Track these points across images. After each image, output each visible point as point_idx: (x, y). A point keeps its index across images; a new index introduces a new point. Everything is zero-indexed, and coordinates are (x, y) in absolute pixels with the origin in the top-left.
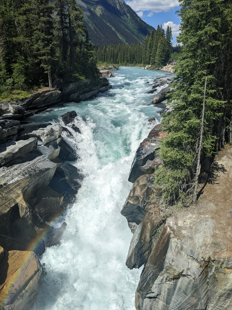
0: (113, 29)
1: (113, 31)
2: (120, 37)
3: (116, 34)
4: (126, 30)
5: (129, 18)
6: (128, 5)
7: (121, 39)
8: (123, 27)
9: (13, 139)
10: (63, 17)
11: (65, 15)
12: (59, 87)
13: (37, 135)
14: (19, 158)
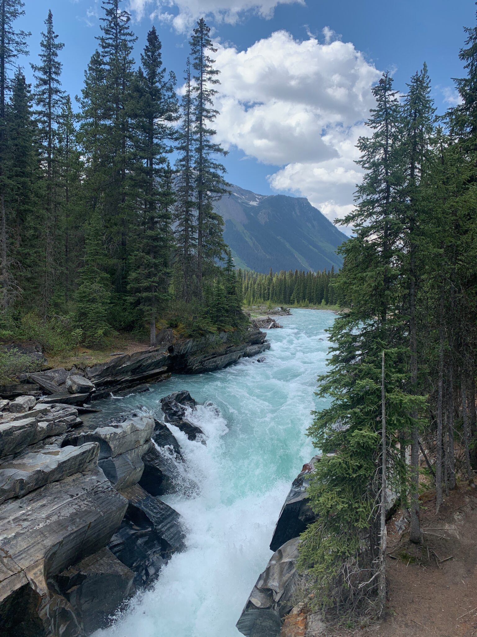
0: (288, 246)
1: (287, 249)
3: (292, 254)
4: (311, 247)
5: (316, 228)
7: (301, 262)
8: (306, 242)
9: (56, 442)
10: (190, 229)
11: (192, 227)
12: (168, 345)
13: (102, 436)
14: (57, 483)
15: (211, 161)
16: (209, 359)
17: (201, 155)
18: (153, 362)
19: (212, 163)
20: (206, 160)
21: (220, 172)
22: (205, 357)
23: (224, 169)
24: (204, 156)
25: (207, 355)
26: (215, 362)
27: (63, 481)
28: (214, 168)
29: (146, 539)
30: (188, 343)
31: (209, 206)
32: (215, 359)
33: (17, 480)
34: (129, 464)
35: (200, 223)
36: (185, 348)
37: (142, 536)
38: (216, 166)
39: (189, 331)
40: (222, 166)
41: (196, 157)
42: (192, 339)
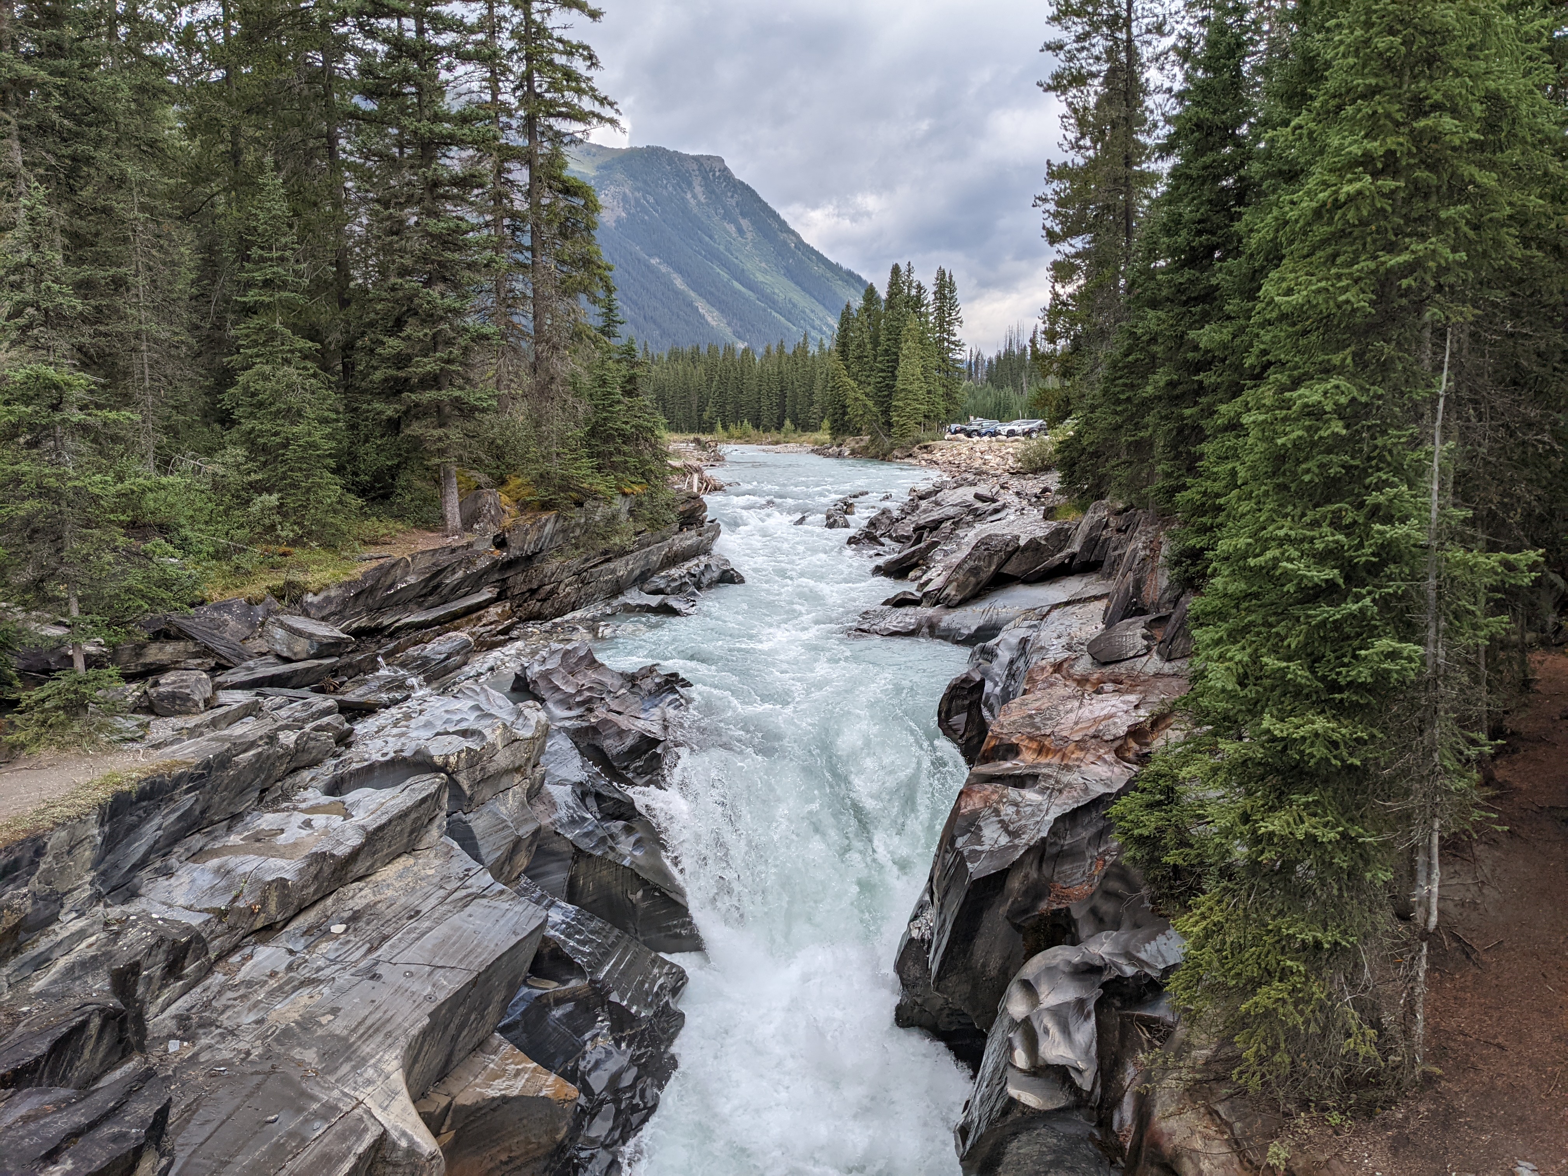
0: (679, 282)
1: (677, 293)
2: (709, 319)
3: (690, 305)
4: (736, 285)
5: (749, 236)
6: (742, 183)
7: (714, 323)
8: (725, 275)
9: (314, 783)
10: (507, 221)
11: (514, 215)
12: (493, 531)
13: (436, 759)
14: (361, 884)
15: (556, 34)
16: (595, 566)
17: (527, 14)
18: (469, 576)
19: (560, 40)
20: (542, 31)
21: (579, 65)
22: (587, 560)
23: (591, 57)
24: (537, 17)
25: (592, 553)
26: (613, 571)
27: (372, 878)
28: (564, 53)
29: (569, 1007)
30: (545, 525)
31: (555, 160)
32: (612, 565)
33: (270, 883)
34: (507, 827)
35: (536, 206)
36: (539, 539)
37: (559, 1001)
38: (571, 50)
39: (542, 494)
40: (586, 48)
41: (515, 20)
42: (553, 514)
